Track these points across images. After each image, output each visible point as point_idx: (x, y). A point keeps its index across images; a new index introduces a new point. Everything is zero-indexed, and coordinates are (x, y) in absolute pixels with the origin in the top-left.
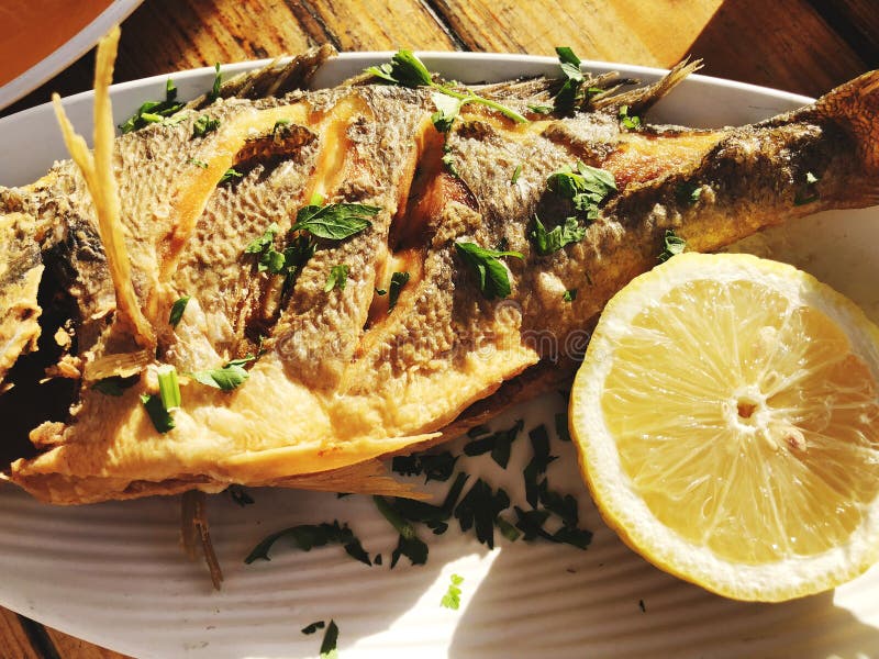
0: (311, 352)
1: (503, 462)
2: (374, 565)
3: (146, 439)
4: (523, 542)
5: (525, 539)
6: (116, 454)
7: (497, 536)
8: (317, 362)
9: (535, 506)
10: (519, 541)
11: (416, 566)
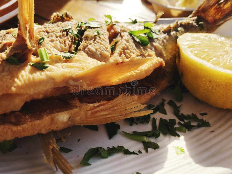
0: (96, 50)
1: (165, 113)
2: (139, 154)
3: (36, 73)
4: (188, 132)
5: (188, 131)
6: (20, 81)
7: (178, 133)
8: (100, 53)
9: (184, 121)
10: (187, 132)
11: (156, 150)
